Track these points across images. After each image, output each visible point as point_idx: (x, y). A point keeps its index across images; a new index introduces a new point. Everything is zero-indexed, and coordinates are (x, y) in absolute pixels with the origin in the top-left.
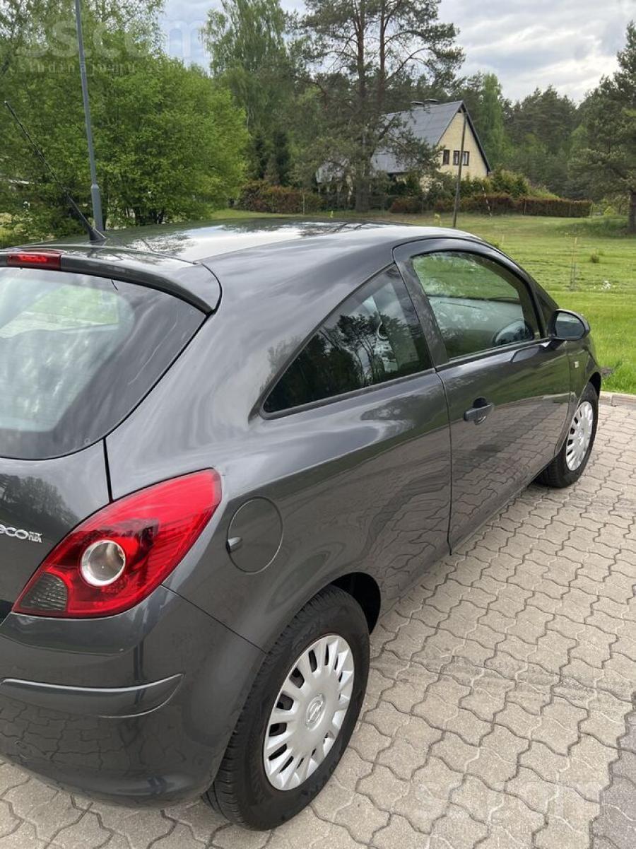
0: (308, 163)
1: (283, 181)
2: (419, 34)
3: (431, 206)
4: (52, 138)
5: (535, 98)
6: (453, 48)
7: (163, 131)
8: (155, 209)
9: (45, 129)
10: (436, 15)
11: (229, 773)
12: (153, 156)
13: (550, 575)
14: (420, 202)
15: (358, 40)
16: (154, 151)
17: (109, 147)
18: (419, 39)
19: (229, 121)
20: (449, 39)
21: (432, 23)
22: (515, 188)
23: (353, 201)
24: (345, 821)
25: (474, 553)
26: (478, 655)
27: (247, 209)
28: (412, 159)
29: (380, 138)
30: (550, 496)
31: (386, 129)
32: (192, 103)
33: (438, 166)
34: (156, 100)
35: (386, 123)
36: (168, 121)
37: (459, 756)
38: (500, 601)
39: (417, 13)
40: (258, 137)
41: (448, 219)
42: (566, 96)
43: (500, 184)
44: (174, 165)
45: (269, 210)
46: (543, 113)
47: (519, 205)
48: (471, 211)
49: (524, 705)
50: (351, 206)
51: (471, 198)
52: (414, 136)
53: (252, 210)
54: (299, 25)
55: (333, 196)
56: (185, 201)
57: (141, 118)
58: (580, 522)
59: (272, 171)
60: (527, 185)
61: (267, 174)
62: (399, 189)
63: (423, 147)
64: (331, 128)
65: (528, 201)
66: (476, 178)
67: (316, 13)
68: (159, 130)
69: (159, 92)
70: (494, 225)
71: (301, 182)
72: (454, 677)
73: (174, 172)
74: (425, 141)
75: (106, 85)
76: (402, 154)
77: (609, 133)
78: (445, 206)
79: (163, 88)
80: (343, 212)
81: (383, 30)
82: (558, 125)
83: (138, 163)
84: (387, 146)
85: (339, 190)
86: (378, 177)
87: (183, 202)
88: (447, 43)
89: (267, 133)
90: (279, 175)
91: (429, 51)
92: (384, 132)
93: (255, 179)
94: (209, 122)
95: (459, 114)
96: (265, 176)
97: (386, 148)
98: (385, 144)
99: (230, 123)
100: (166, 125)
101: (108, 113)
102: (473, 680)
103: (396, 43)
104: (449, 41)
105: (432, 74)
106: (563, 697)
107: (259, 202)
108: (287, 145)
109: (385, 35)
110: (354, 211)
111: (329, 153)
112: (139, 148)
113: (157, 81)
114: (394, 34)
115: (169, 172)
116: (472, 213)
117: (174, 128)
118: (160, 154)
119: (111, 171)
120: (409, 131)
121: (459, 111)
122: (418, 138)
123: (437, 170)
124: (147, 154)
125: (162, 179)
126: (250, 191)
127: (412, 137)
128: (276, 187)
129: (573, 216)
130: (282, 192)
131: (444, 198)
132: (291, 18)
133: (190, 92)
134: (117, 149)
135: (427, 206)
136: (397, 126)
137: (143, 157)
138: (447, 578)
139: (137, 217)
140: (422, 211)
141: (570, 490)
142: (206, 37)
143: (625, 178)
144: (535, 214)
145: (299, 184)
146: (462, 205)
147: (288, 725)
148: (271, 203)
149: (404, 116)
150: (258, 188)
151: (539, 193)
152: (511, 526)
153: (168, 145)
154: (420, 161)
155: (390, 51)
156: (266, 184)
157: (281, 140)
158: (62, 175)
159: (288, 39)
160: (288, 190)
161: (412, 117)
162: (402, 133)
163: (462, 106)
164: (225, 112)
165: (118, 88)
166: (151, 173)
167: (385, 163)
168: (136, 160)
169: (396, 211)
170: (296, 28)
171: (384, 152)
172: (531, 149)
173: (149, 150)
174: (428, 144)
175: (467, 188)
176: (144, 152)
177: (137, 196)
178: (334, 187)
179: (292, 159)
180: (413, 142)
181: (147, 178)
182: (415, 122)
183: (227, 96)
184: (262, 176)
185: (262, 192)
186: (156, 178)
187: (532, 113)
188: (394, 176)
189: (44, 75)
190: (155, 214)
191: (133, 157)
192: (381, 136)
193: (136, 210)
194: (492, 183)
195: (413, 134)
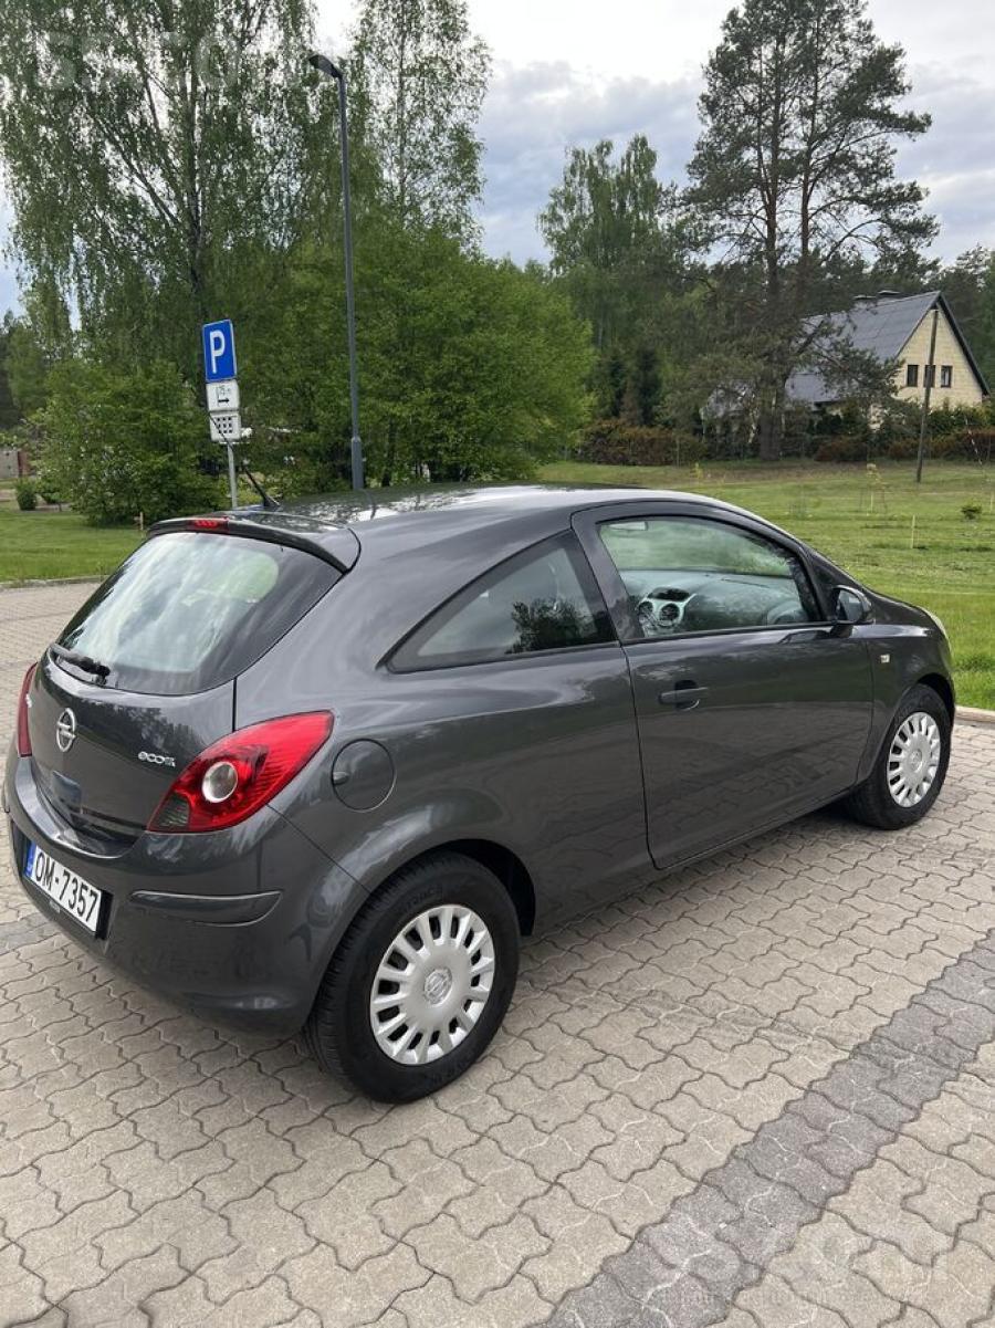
0: (686, 392)
1: (648, 418)
2: (862, 201)
3: (884, 451)
4: (324, 373)
6: (919, 216)
7: (472, 357)
8: (456, 464)
9: (316, 362)
10: (891, 172)
11: (328, 1013)
12: (458, 392)
13: (819, 923)
14: (864, 444)
15: (768, 215)
16: (458, 385)
17: (398, 382)
18: (862, 208)
19: (569, 339)
20: (912, 205)
21: (884, 184)
23: (756, 447)
24: (466, 1114)
25: (731, 893)
26: (682, 990)
27: (594, 461)
28: (850, 382)
29: (800, 352)
30: (869, 839)
31: (810, 339)
32: (516, 318)
33: (895, 390)
34: (465, 317)
35: (810, 330)
36: (480, 345)
37: (613, 1076)
38: (739, 943)
39: (860, 172)
40: (614, 359)
41: (911, 469)
44: (484, 405)
45: (624, 462)
48: (952, 455)
49: (715, 1041)
50: (751, 453)
51: (952, 437)
52: (855, 347)
53: (599, 463)
54: (677, 202)
55: (724, 438)
56: (498, 452)
57: (443, 342)
58: (895, 870)
59: (631, 405)
61: (624, 410)
62: (831, 426)
63: (870, 363)
64: (721, 342)
66: (960, 406)
67: (702, 183)
68: (467, 356)
69: (469, 307)
70: (986, 477)
71: (674, 420)
72: (642, 1010)
73: (483, 413)
74: (872, 354)
75: (399, 300)
76: (835, 375)
78: (905, 450)
79: (475, 300)
80: (739, 462)
81: (806, 199)
83: (433, 403)
84: (810, 363)
85: (735, 429)
86: (794, 409)
87: (494, 454)
88: (908, 210)
89: (628, 353)
90: (641, 411)
91: (880, 223)
92: (806, 344)
93: (606, 417)
94: (538, 342)
95: (933, 311)
96: (621, 413)
97: (808, 367)
98: (807, 361)
99: (569, 342)
100: (477, 350)
101: (400, 337)
102: (664, 1014)
103: (825, 216)
104: (911, 208)
106: (767, 1038)
107: (611, 451)
108: (657, 367)
109: (809, 207)
110: (758, 459)
111: (717, 376)
112: (438, 383)
113: (467, 292)
114: (822, 204)
115: (478, 414)
116: (952, 459)
117: (488, 352)
118: (467, 389)
119: (398, 414)
120: (847, 340)
121: (934, 307)
122: (861, 350)
123: (893, 396)
124: (449, 390)
125: (468, 423)
126: (598, 435)
127: (852, 348)
128: (637, 428)
130: (646, 437)
131: (904, 438)
132: (667, 193)
133: (514, 303)
134: (408, 384)
135: (876, 449)
136: (826, 334)
137: (443, 393)
138: (683, 915)
139: (432, 476)
140: (868, 458)
141: (902, 834)
142: (547, 225)
145: (670, 422)
146: (936, 448)
147: (401, 987)
148: (628, 452)
149: (838, 319)
150: (610, 432)
152: (795, 867)
153: (478, 376)
154: (863, 384)
155: (817, 228)
156: (624, 424)
157: (648, 361)
158: (333, 421)
159: (663, 221)
160: (654, 432)
161: (850, 321)
162: (835, 345)
163: (939, 299)
164: (563, 327)
165: (413, 304)
166: (454, 415)
167: (807, 388)
168: (432, 399)
169: (822, 459)
170: (674, 206)
171: (805, 371)
173: (450, 385)
174: (878, 358)
175: (942, 422)
176: (445, 387)
177: (430, 447)
178: (726, 424)
179: (665, 387)
180: (852, 356)
181: (446, 422)
182: (855, 328)
183: (565, 305)
184: (616, 413)
185: (617, 436)
186: (459, 422)
188: (823, 406)
189: (319, 291)
190: (458, 470)
191: (429, 394)
192: (803, 349)
193: (432, 467)
194: (987, 412)
195: (852, 345)
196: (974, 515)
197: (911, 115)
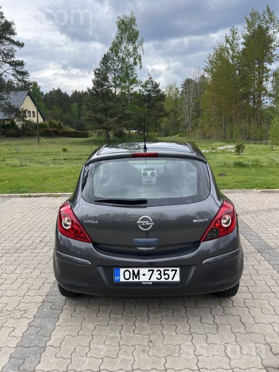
2: (8, 63)
3: (24, 134)
5: (53, 92)
6: (24, 70)
10: (14, 56)
14: (18, 132)
18: (8, 65)
20: (22, 67)
21: (13, 59)
22: (58, 126)
28: (12, 114)
39: (5, 54)
42: (66, 92)
43: (52, 125)
46: (58, 97)
47: (62, 133)
48: (42, 135)
51: (41, 131)
52: (12, 104)
60: (62, 125)
62: (7, 127)
63: (17, 109)
65: (65, 132)
70: (56, 141)
74: (18, 107)
76: (6, 112)
77: (94, 107)
78: (30, 133)
82: (65, 102)
91: (13, 70)
95: (27, 96)
105: (16, 79)
120: (9, 102)
121: (27, 95)
122: (14, 105)
123: (25, 119)
127: (11, 104)
129: (83, 137)
135: (22, 134)
136: (3, 100)
140: (21, 136)
143: (103, 124)
144: (68, 137)
149: (5, 96)
151: (68, 128)
154: (16, 115)
161: (9, 97)
162: (6, 103)
163: (28, 93)
169: (8, 136)
172: (56, 111)
180: (11, 106)
182: (11, 99)
187: (53, 97)
188: (3, 120)
195: (11, 103)
196: (66, 151)
197: (19, 42)
